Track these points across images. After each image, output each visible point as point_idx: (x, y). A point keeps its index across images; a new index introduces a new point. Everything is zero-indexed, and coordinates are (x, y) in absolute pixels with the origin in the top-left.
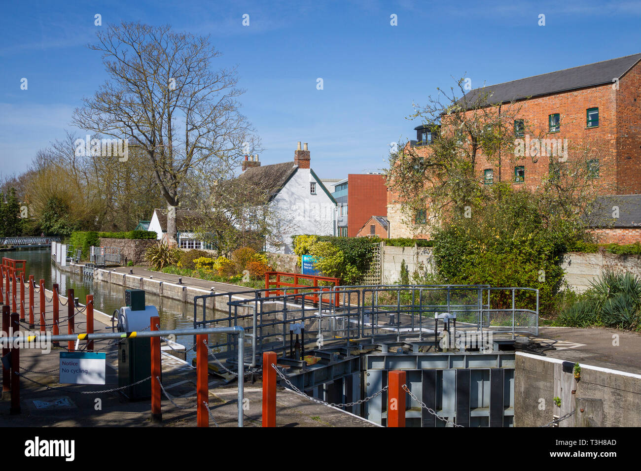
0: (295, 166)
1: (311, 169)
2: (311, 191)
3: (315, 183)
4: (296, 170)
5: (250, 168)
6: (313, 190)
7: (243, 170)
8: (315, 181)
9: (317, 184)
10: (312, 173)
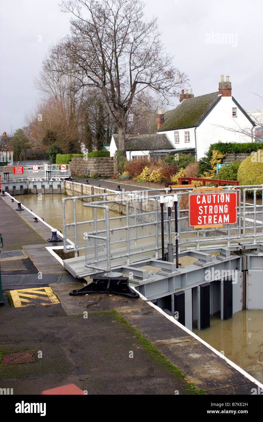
0: (220, 95)
1: (232, 97)
2: (233, 115)
3: (236, 108)
4: (220, 98)
5: (185, 99)
6: (234, 114)
7: (181, 101)
8: (235, 106)
9: (238, 108)
10: (233, 99)
